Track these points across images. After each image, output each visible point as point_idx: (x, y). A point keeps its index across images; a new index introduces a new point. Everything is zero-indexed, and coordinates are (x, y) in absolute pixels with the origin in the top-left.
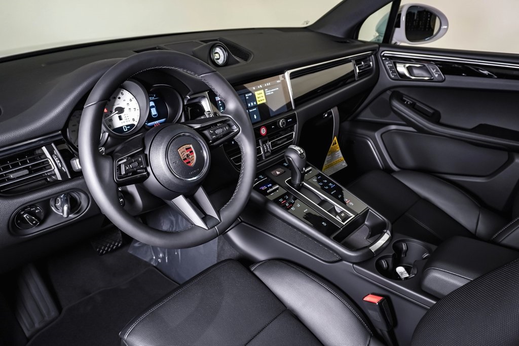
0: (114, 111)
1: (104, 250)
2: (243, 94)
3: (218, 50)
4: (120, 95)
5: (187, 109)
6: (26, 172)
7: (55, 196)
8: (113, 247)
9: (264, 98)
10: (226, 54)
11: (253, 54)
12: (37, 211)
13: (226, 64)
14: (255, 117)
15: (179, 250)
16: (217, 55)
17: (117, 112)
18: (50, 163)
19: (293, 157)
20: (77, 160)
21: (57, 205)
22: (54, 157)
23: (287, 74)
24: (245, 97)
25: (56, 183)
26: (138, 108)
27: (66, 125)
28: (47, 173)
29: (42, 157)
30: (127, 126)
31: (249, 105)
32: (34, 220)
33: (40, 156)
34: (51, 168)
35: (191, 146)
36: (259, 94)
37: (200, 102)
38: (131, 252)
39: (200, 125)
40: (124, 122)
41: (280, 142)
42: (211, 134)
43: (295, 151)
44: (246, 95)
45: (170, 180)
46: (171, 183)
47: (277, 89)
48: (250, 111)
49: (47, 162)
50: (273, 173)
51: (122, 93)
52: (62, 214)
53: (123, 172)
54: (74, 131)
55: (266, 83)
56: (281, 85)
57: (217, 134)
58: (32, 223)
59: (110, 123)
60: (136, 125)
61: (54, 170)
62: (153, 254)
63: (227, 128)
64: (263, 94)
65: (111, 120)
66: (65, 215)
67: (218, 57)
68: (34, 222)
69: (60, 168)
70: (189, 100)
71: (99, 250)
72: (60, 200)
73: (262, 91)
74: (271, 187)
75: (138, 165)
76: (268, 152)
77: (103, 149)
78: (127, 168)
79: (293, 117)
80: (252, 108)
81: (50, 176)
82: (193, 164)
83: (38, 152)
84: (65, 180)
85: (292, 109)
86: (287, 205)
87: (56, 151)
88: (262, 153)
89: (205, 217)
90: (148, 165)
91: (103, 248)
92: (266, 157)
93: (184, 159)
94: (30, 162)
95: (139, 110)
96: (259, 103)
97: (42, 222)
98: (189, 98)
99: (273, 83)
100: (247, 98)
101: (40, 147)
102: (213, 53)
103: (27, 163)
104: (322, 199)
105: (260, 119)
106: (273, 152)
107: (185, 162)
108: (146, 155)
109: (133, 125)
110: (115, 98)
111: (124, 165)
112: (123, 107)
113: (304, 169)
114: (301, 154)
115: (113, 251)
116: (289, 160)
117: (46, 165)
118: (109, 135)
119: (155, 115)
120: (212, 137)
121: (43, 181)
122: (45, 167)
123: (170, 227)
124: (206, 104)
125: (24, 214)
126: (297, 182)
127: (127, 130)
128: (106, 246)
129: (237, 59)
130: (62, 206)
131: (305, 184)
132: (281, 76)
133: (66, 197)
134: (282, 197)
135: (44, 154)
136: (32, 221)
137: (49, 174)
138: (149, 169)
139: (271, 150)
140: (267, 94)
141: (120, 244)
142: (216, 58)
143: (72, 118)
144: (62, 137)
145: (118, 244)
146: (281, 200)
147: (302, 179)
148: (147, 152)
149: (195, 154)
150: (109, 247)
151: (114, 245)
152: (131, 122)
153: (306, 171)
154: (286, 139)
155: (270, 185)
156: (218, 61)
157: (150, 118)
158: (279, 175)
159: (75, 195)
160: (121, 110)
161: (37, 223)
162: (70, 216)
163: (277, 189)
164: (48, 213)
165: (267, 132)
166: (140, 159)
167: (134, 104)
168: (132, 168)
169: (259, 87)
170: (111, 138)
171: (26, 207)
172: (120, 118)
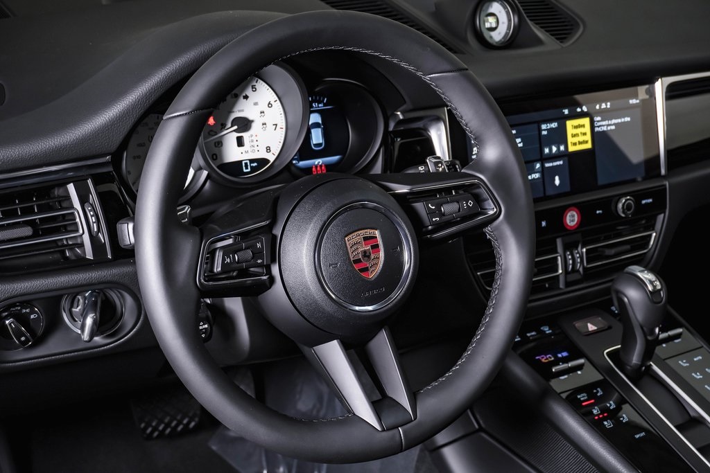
0: (229, 125)
1: (155, 429)
2: (534, 122)
3: (496, 8)
4: (249, 92)
5: (393, 142)
6: (28, 231)
7: (74, 292)
8: (177, 426)
9: (588, 137)
10: (514, 20)
11: (585, 26)
12: (32, 317)
13: (511, 43)
14: (557, 182)
15: (325, 466)
16: (491, 20)
17: (235, 127)
18: (78, 220)
19: (633, 294)
20: (131, 226)
21: (74, 310)
22: (88, 209)
23: (659, 87)
24: (540, 130)
25: (81, 264)
26: (282, 123)
27: (124, 145)
28: (67, 239)
29: (64, 205)
30: (252, 161)
31: (547, 151)
32: (23, 335)
33: (60, 202)
34: (77, 231)
35: (377, 233)
36: (576, 127)
37: (426, 130)
38: (214, 448)
39: (409, 187)
40: (247, 152)
41: (613, 251)
42: (431, 213)
43: (640, 283)
44: (544, 127)
45: (315, 302)
46: (316, 307)
47: (628, 119)
48: (547, 165)
49: (70, 217)
50: (578, 324)
51: (253, 87)
52: (79, 332)
53: (218, 268)
54: (139, 157)
55: (600, 102)
56: (638, 112)
57: (444, 215)
58: (19, 339)
59: (215, 150)
60: (272, 161)
61: (81, 235)
62: (264, 464)
63: (471, 203)
64: (587, 129)
65: (219, 144)
66: (86, 336)
67: (494, 25)
68: (23, 339)
69: (94, 234)
70: (400, 122)
71: (146, 428)
72: (81, 301)
73: (586, 121)
74: (565, 360)
75: (253, 258)
76: (574, 270)
77: (187, 209)
78: (228, 260)
79: (659, 194)
80: (553, 158)
81: (72, 247)
82: (373, 275)
83: (58, 192)
84: (100, 261)
85: (659, 175)
86: (595, 412)
87: (94, 197)
88: (560, 271)
89: (380, 401)
90: (273, 261)
91: (154, 424)
92: (568, 284)
93: (357, 261)
94: (40, 212)
95: (284, 130)
96: (571, 149)
97: (39, 341)
98: (401, 117)
99: (620, 103)
100: (544, 133)
101: (63, 184)
102: (483, 14)
103: (33, 213)
104: (692, 414)
105: (568, 189)
106: (589, 275)
107: (356, 267)
108: (275, 237)
109: (265, 161)
110: (237, 96)
111: (221, 253)
112: (251, 118)
113: (657, 330)
114: (655, 292)
115: (174, 435)
116: (621, 302)
117: (68, 223)
118: (208, 177)
119: (319, 145)
120: (430, 220)
121: (57, 256)
122: (65, 226)
123: (314, 406)
124: (439, 137)
125: (7, 318)
126: (635, 359)
127: (249, 170)
128: (161, 422)
129: (540, 34)
130: (84, 315)
131: (655, 368)
132: (642, 90)
133: (96, 297)
134: (589, 388)
135: (68, 198)
136: (19, 334)
137: (70, 243)
138: (275, 270)
139: (584, 268)
140: (597, 129)
141: (192, 424)
142: (487, 25)
143: (140, 128)
144: (110, 169)
145: (189, 423)
146: (582, 397)
147: (648, 354)
148: (277, 231)
149: (382, 254)
150: (167, 425)
151: (180, 423)
152: (262, 154)
153: (662, 336)
154: (628, 247)
155: (565, 354)
156: (493, 34)
157: (306, 151)
158: (594, 332)
159: (114, 296)
160: (244, 124)
161: (27, 341)
162: (96, 339)
163: (580, 367)
164: (54, 323)
165: (581, 223)
166: (259, 245)
167: (277, 114)
168: (238, 262)
169: (579, 110)
170: (210, 184)
171: (14, 305)
172: (240, 142)
